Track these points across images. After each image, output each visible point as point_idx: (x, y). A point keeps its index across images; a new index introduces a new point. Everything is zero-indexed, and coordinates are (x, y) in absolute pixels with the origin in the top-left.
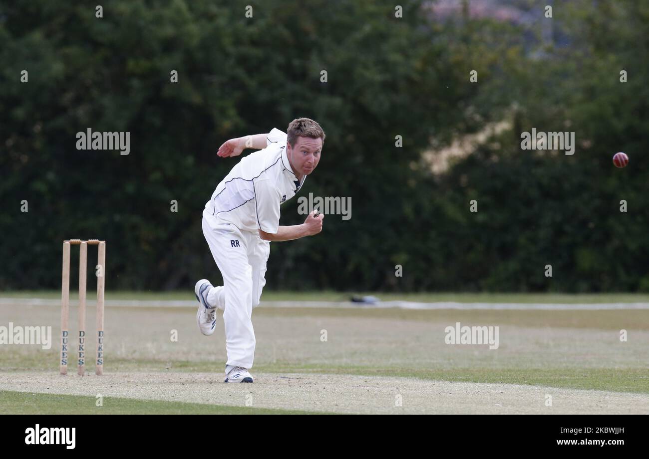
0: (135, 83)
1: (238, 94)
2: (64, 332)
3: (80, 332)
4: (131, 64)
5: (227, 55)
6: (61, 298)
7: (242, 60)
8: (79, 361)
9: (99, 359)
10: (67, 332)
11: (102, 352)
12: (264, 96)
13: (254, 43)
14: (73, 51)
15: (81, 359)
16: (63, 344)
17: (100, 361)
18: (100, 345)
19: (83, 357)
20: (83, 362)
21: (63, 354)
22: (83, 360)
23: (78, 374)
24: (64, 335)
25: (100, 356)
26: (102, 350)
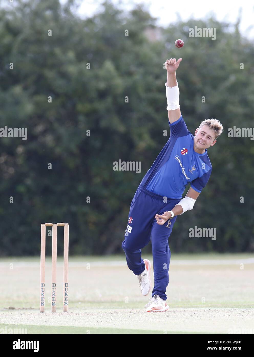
2: (42, 284)
3: (53, 284)
8: (53, 303)
10: (44, 284)
16: (42, 292)
17: (66, 303)
18: (66, 292)
19: (55, 300)
20: (55, 303)
21: (42, 299)
22: (55, 302)
23: (52, 312)
24: (42, 286)
25: (66, 300)
26: (67, 296)
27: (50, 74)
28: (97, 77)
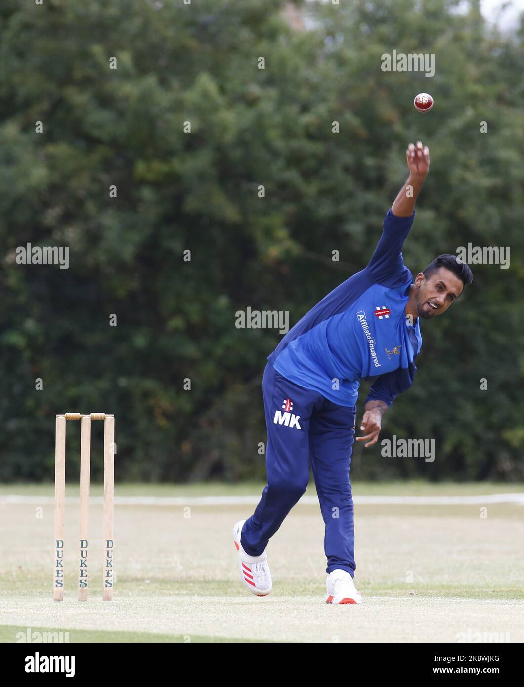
0: (147, 193)
1: (290, 208)
2: (58, 542)
3: (82, 541)
4: (141, 168)
5: (275, 154)
6: (53, 494)
7: (295, 160)
8: (81, 582)
9: (107, 578)
10: (62, 541)
11: (111, 569)
12: (325, 210)
13: (310, 136)
14: (61, 150)
15: (83, 578)
16: (58, 559)
17: (108, 581)
18: (108, 559)
19: (86, 576)
20: (85, 583)
21: (58, 573)
22: (85, 581)
23: (79, 601)
24: (58, 547)
25: (110, 575)
26: (111, 567)
27: (78, 98)
28: (178, 107)
